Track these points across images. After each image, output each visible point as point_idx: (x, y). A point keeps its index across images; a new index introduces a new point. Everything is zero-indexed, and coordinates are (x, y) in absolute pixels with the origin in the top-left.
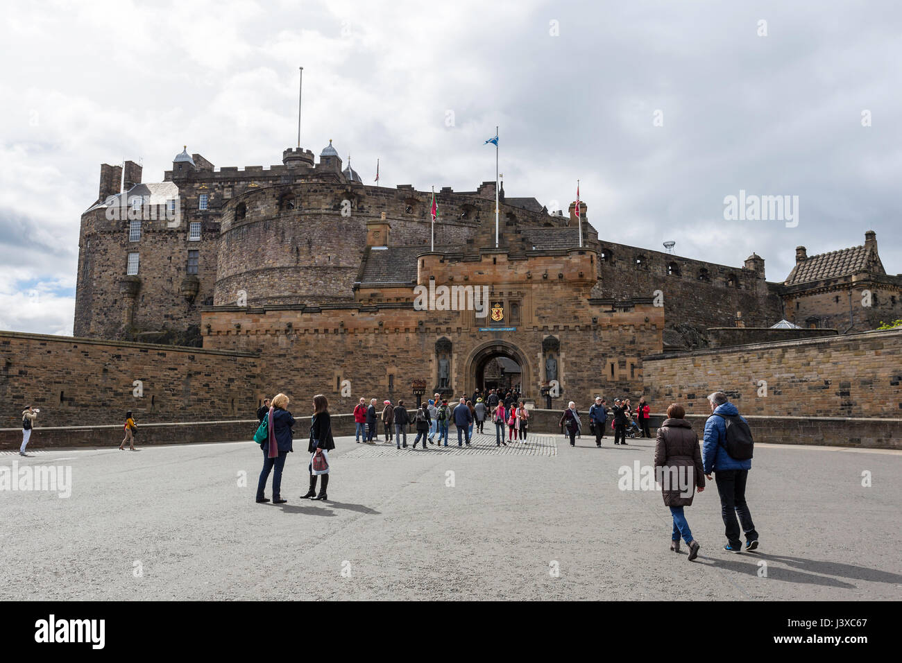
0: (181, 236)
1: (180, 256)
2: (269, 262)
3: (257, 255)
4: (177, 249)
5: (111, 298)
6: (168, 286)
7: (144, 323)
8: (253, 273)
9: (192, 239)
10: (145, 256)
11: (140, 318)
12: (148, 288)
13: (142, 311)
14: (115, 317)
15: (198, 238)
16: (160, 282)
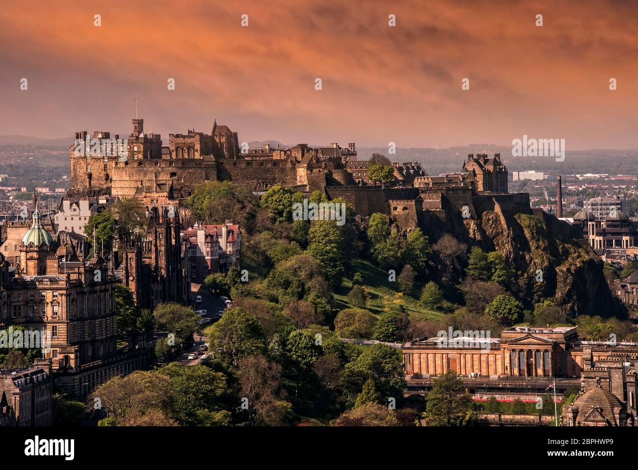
0: (102, 160)
1: (102, 167)
2: (124, 179)
3: (121, 176)
4: (101, 164)
5: (83, 178)
6: (99, 175)
7: (94, 186)
8: (120, 181)
9: (105, 161)
10: (92, 166)
11: (92, 184)
12: (94, 176)
13: (92, 182)
14: (85, 184)
15: (107, 161)
16: (97, 174)
